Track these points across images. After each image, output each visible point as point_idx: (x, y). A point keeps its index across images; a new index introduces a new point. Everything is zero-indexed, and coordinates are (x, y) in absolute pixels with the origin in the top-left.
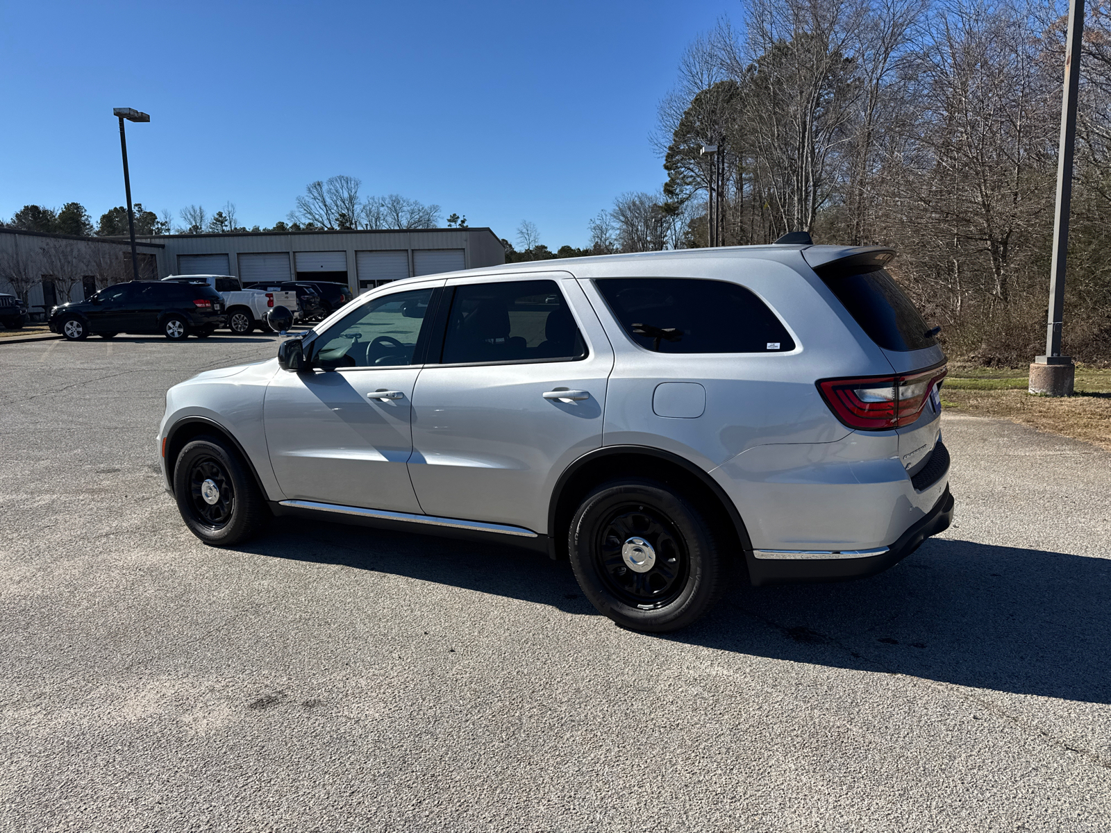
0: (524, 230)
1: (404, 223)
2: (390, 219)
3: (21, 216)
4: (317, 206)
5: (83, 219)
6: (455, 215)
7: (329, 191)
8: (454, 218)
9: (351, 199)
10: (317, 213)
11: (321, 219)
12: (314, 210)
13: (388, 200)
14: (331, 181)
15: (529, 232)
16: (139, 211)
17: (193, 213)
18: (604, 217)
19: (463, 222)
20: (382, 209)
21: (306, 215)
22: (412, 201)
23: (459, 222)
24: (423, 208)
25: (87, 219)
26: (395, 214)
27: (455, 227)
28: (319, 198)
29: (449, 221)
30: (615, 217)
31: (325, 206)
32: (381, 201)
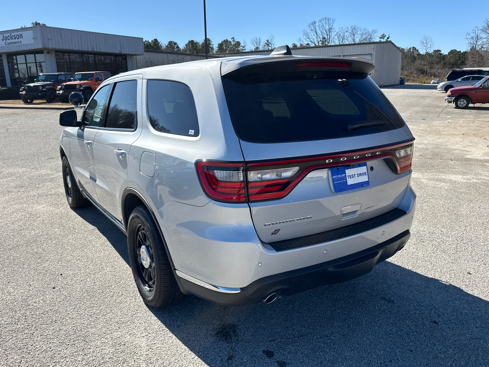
0: (425, 41)
1: (357, 41)
2: (350, 39)
3: (187, 45)
4: (312, 34)
5: (211, 45)
6: (383, 35)
7: (319, 26)
8: (383, 36)
9: (330, 29)
10: (312, 38)
11: (313, 41)
12: (310, 37)
13: (350, 28)
14: (320, 21)
15: (427, 42)
16: (233, 41)
17: (256, 41)
18: (477, 31)
19: (388, 38)
20: (346, 34)
21: (307, 39)
22: (362, 28)
23: (386, 38)
24: (368, 32)
25: (212, 46)
26: (353, 36)
27: (383, 41)
28: (314, 30)
29: (380, 38)
30: (483, 31)
31: (317, 34)
32: (346, 29)
